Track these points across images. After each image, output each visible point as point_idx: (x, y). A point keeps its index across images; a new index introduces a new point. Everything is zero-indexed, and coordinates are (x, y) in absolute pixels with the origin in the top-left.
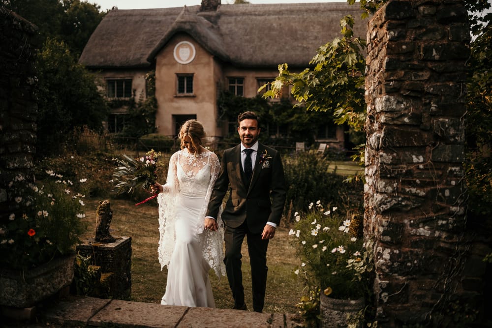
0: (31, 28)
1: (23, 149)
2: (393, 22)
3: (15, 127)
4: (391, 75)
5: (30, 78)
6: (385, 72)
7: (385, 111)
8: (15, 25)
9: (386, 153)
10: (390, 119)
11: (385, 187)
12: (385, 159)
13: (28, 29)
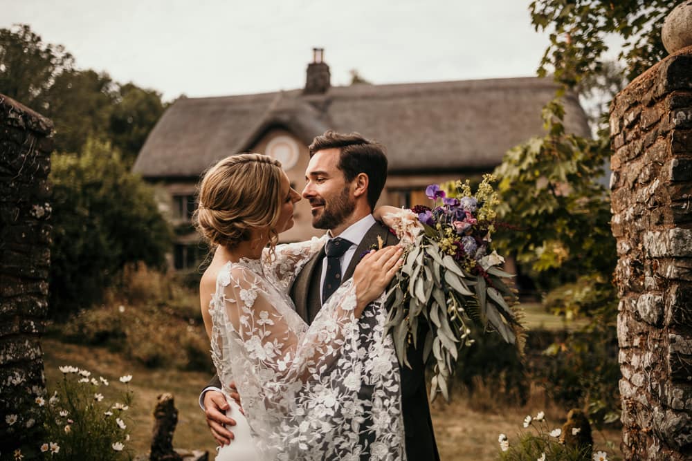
0: (41, 124)
1: (22, 327)
2: (681, 94)
3: (9, 291)
4: (683, 190)
5: (36, 207)
6: (672, 185)
7: (676, 257)
8: (12, 120)
9: (682, 335)
10: (686, 271)
11: (684, 400)
12: (680, 345)
13: (35, 125)
